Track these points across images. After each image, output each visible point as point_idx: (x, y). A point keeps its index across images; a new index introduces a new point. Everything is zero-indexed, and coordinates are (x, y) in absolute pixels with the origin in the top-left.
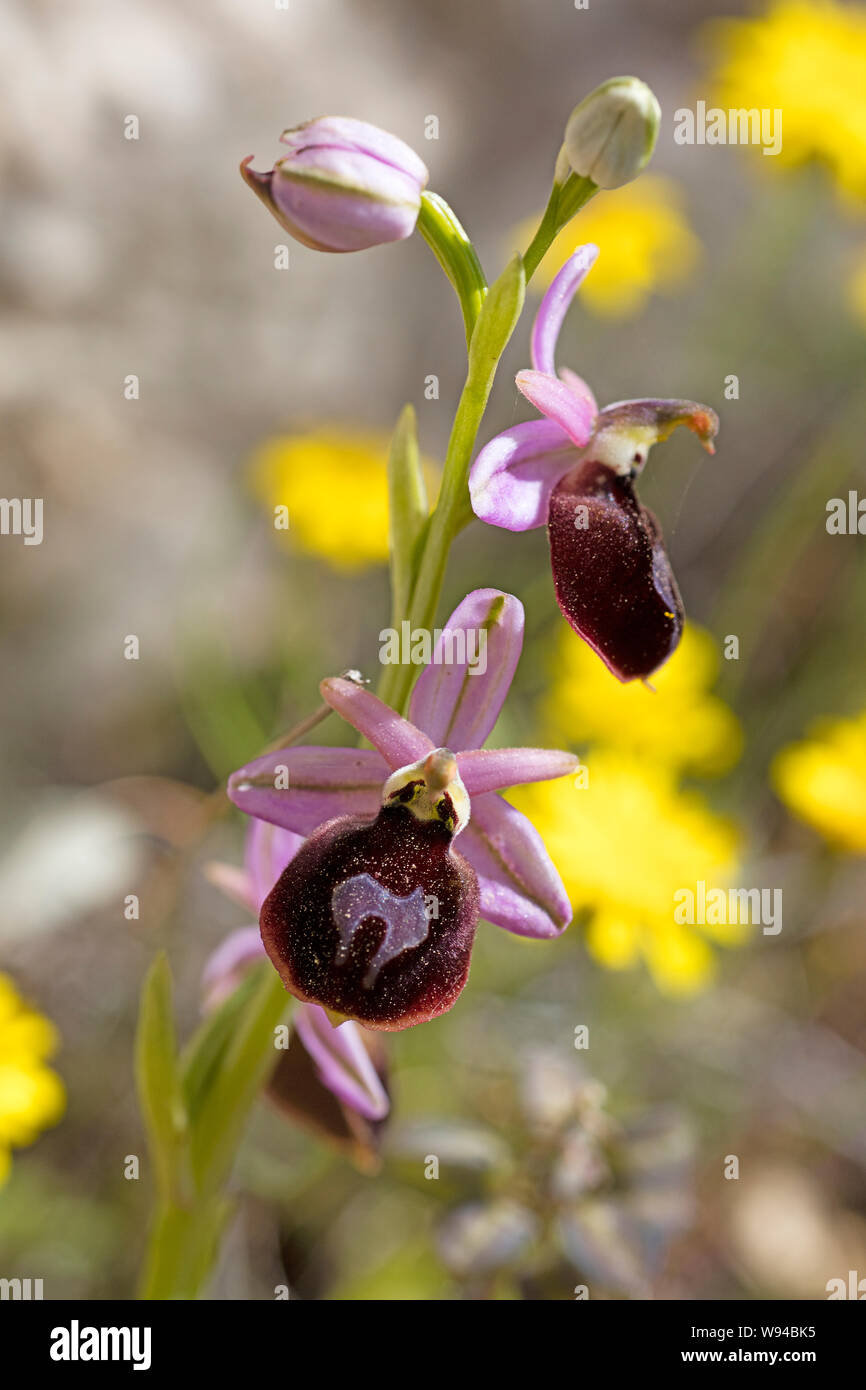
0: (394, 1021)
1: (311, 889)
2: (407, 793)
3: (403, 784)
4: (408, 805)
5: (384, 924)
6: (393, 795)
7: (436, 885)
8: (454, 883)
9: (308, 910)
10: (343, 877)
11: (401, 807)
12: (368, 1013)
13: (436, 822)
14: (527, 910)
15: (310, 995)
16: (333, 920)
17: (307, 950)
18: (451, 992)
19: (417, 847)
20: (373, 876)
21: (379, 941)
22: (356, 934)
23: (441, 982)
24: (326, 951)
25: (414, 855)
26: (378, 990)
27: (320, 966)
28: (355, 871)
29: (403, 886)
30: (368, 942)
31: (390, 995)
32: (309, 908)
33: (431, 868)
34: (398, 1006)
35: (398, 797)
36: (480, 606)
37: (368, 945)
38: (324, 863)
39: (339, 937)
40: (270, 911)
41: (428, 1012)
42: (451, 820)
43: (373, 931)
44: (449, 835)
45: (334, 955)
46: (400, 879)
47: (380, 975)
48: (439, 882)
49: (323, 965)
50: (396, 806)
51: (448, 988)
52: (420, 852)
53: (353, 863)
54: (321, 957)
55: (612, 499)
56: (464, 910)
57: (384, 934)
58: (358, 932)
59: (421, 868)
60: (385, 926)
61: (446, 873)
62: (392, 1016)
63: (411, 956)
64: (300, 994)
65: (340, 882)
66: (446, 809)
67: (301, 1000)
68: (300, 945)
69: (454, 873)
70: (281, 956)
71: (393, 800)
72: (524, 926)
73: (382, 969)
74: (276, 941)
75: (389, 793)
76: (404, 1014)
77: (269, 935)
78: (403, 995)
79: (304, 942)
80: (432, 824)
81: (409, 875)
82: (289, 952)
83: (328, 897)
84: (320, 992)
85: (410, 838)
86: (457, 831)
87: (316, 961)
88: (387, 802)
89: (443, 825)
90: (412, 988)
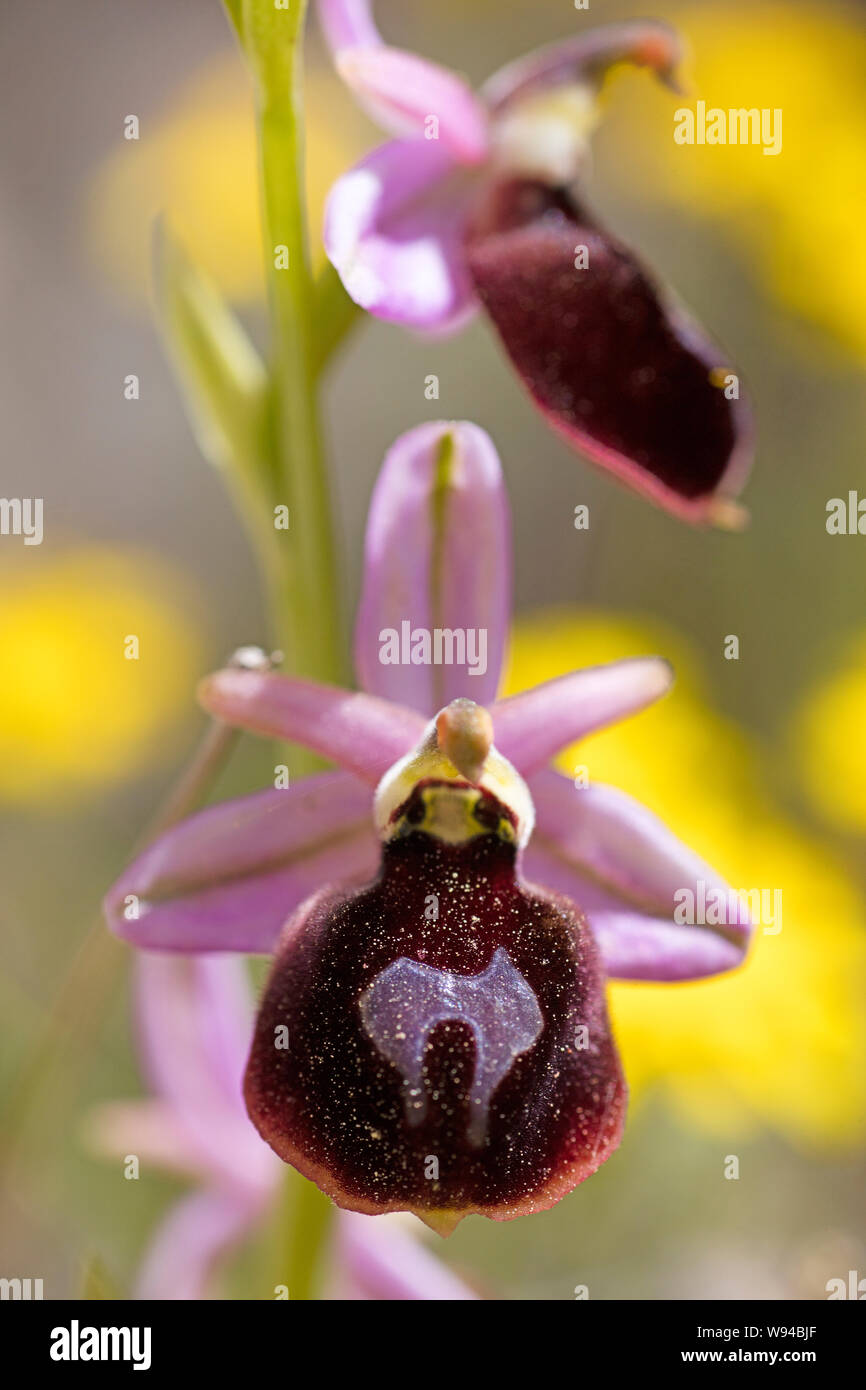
0: (537, 1194)
1: (318, 1020)
2: (413, 808)
3: (405, 793)
5: (466, 1027)
6: (395, 817)
7: (524, 935)
8: (551, 924)
9: (327, 1058)
10: (370, 976)
11: (415, 834)
12: (493, 1192)
15: (383, 1200)
16: (378, 1054)
17: (351, 1125)
18: (610, 1115)
19: (467, 888)
20: (416, 958)
21: (469, 1058)
22: (426, 1062)
23: (587, 1103)
24: (385, 1109)
25: (467, 901)
26: (498, 1146)
27: (383, 1141)
28: (383, 960)
29: (472, 957)
30: (451, 1067)
31: (519, 1146)
32: (326, 1056)
33: (505, 911)
34: (538, 1165)
35: (403, 819)
36: (418, 464)
37: (454, 1072)
38: (325, 970)
39: (400, 1078)
40: (259, 1092)
41: (587, 1158)
42: (505, 824)
43: (452, 1046)
44: (510, 849)
45: (402, 1113)
46: (461, 947)
47: (493, 1115)
48: (528, 929)
49: (392, 1136)
50: (407, 834)
51: (601, 1110)
52: (476, 893)
53: (374, 949)
54: (378, 1124)
56: (583, 964)
57: (472, 1045)
58: (429, 1057)
59: (488, 918)
60: (468, 1032)
61: (532, 912)
62: (533, 1186)
63: (530, 1066)
64: (366, 1204)
65: (364, 988)
66: (492, 811)
67: (371, 1214)
68: (335, 1121)
69: (545, 907)
70: (307, 1155)
71: (399, 825)
73: (492, 1103)
74: (291, 1135)
75: (387, 815)
76: (550, 1176)
77: (272, 1130)
78: (537, 1143)
79: (343, 1114)
80: (477, 843)
81: (473, 935)
82: (320, 1142)
83: (355, 1018)
84: (399, 1186)
85: (450, 878)
86: (523, 839)
87: (375, 1135)
88: (389, 832)
89: (495, 838)
90: (547, 1123)
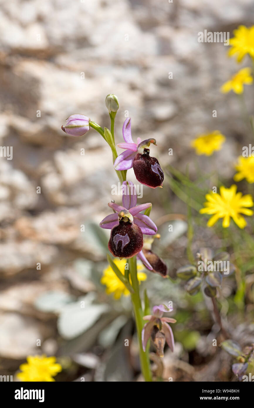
4: (123, 220)
10: (114, 235)
13: (128, 222)
14: (151, 231)
15: (116, 256)
16: (114, 243)
20: (119, 234)
21: (122, 244)
24: (115, 248)
25: (125, 228)
26: (124, 252)
27: (115, 251)
29: (124, 234)
31: (128, 252)
33: (128, 230)
37: (120, 245)
42: (130, 221)
43: (120, 243)
44: (130, 223)
48: (130, 232)
55: (143, 159)
58: (118, 244)
59: (126, 230)
60: (122, 242)
63: (128, 245)
72: (151, 234)
73: (124, 249)
81: (125, 232)
85: (124, 226)
88: (120, 221)
90: (132, 250)
